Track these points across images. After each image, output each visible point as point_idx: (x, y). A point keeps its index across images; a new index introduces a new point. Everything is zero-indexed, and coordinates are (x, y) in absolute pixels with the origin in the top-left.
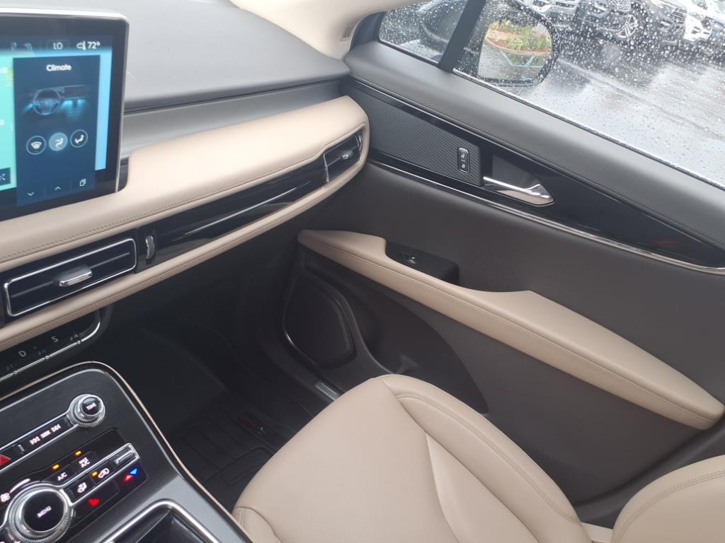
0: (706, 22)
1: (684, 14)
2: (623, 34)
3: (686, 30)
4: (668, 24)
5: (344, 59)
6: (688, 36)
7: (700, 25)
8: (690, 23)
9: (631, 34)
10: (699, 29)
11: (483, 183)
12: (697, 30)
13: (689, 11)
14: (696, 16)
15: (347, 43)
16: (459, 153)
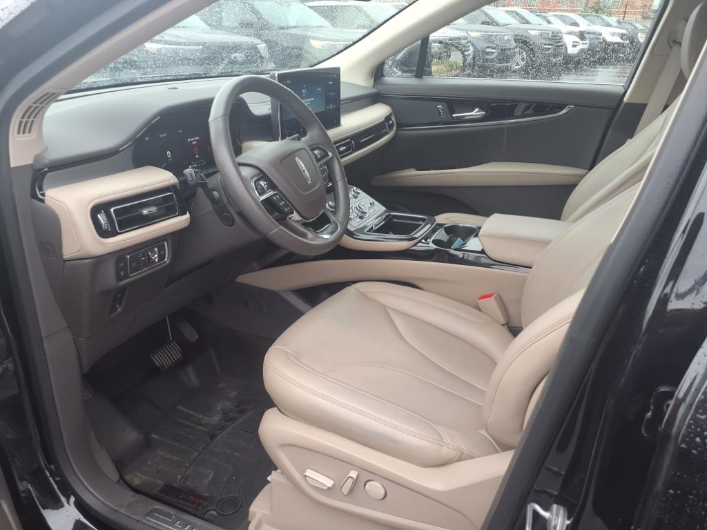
0: (582, 36)
1: (560, 35)
2: (518, 64)
3: (567, 46)
4: (550, 47)
5: (373, 87)
6: (571, 51)
7: (577, 39)
8: (568, 40)
9: (523, 63)
10: (577, 42)
11: (453, 118)
12: (575, 44)
13: (563, 31)
14: (570, 33)
15: (373, 80)
16: (438, 109)
